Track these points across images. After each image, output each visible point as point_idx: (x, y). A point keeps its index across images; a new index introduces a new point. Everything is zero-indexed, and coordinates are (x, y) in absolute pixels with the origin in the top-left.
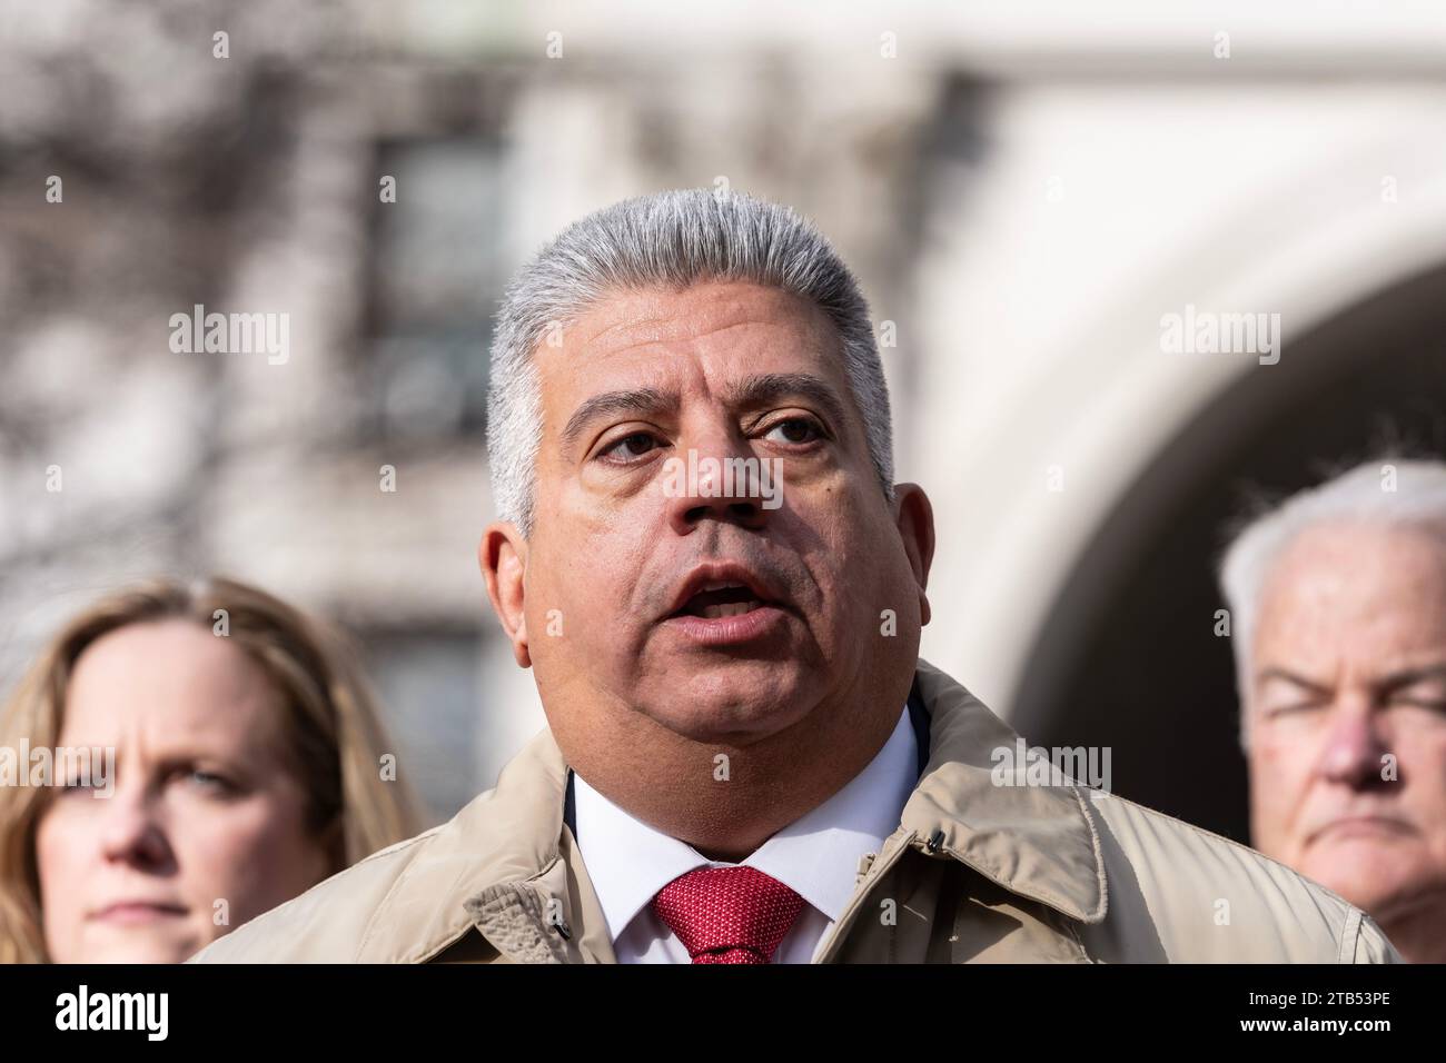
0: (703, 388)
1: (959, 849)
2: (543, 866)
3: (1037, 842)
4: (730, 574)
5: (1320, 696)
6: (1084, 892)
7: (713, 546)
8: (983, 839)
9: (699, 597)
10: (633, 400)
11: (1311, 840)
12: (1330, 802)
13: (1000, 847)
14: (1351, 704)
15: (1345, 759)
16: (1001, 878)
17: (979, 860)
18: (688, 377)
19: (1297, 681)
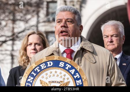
0: (64, 19)
1: (84, 47)
2: (57, 49)
3: (88, 47)
4: (63, 31)
5: (108, 36)
6: (92, 50)
7: (63, 29)
8: (85, 47)
9: (62, 32)
10: (60, 19)
11: (108, 46)
12: (109, 43)
13: (86, 47)
14: (110, 37)
15: (109, 41)
16: (86, 49)
17: (85, 48)
18: (63, 18)
19: (106, 36)
